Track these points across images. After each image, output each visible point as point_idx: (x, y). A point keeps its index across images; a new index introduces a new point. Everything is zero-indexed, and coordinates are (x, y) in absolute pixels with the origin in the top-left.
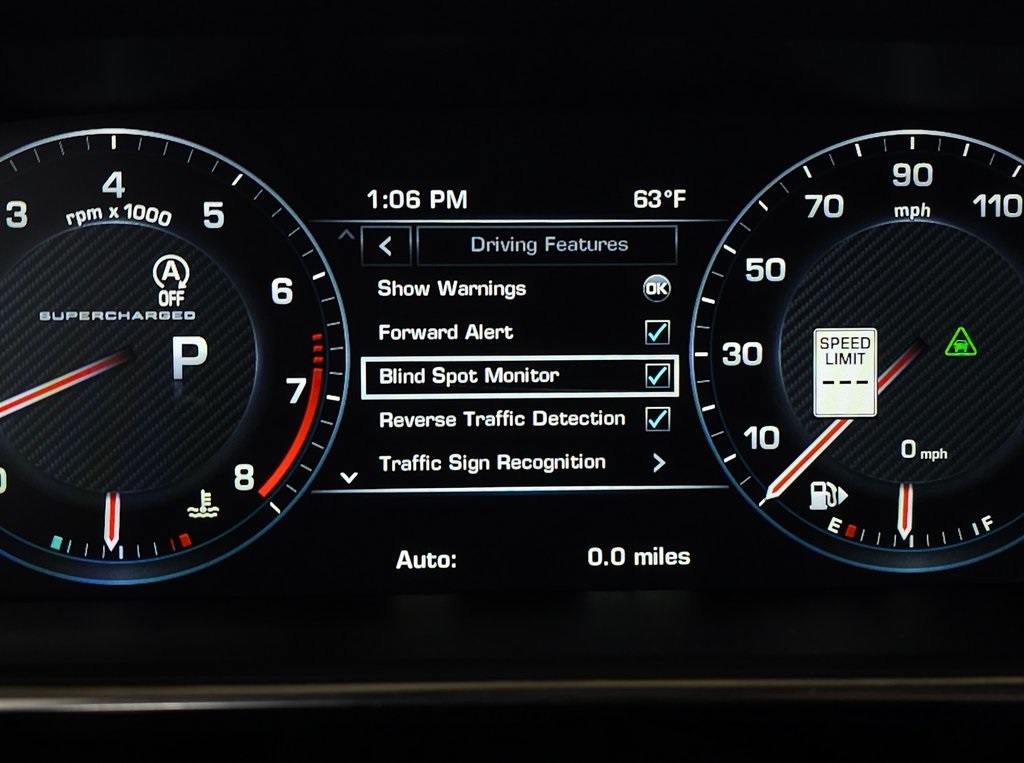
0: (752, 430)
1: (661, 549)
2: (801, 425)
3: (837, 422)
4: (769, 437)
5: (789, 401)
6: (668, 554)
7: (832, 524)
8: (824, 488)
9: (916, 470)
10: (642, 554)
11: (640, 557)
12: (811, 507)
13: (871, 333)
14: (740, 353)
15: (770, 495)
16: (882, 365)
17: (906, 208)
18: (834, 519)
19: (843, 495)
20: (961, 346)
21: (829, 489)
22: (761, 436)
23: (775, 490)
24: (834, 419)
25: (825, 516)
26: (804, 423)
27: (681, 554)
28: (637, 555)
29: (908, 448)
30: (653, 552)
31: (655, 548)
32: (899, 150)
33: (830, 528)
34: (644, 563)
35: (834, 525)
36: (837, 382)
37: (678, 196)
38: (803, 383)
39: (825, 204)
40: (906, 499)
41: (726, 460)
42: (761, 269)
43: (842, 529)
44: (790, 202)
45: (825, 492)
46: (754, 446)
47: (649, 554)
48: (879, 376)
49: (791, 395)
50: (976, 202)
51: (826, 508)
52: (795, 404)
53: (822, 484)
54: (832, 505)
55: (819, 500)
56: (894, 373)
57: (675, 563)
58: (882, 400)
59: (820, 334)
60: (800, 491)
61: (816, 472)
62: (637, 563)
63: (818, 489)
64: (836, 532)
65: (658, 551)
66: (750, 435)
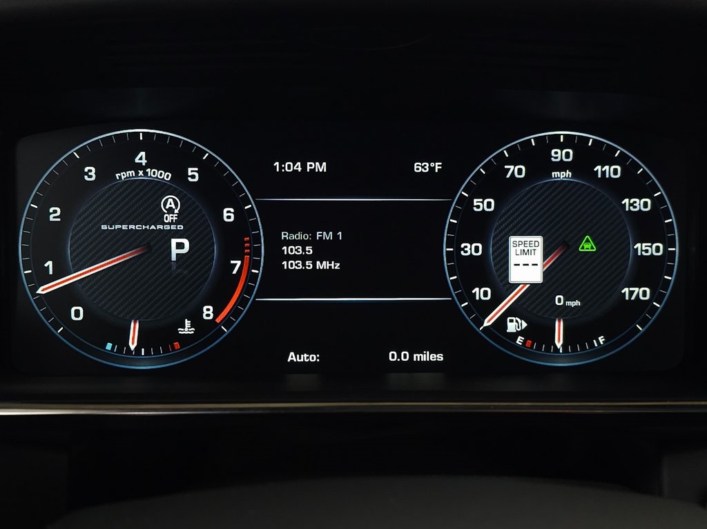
0: (477, 290)
1: (428, 352)
2: (502, 287)
3: (521, 286)
4: (485, 294)
5: (496, 274)
6: (432, 355)
7: (519, 339)
8: (514, 321)
9: (563, 312)
10: (417, 355)
11: (417, 357)
12: (508, 331)
13: (540, 239)
14: (470, 249)
15: (486, 324)
16: (546, 255)
17: (558, 173)
18: (520, 337)
19: (525, 325)
20: (588, 246)
21: (517, 321)
22: (481, 293)
23: (489, 321)
24: (520, 284)
25: (514, 336)
26: (504, 285)
27: (438, 355)
28: (415, 355)
29: (559, 300)
30: (423, 354)
31: (425, 352)
32: (555, 142)
33: (517, 342)
34: (419, 360)
35: (520, 340)
36: (521, 265)
37: (437, 166)
38: (503, 265)
39: (516, 170)
40: (559, 327)
41: (463, 305)
42: (482, 205)
43: (524, 343)
44: (497, 169)
45: (515, 323)
46: (477, 298)
47: (422, 355)
48: (544, 261)
49: (497, 271)
50: (595, 169)
51: (515, 331)
52: (499, 276)
53: (514, 318)
54: (519, 330)
55: (512, 327)
56: (552, 259)
57: (435, 360)
58: (546, 274)
59: (513, 239)
60: (501, 322)
61: (510, 312)
62: (415, 360)
63: (511, 321)
64: (521, 344)
65: (426, 354)
66: (475, 292)
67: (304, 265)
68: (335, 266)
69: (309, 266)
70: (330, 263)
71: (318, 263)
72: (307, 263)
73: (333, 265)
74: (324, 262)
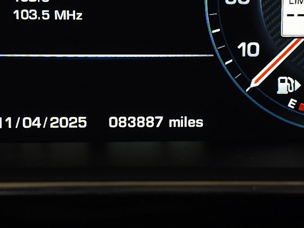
0: (243, 45)
1: (186, 118)
2: (273, 41)
3: (295, 40)
4: (253, 49)
5: (266, 27)
6: (190, 120)
7: (291, 102)
8: (286, 81)
10: (174, 120)
11: (173, 122)
12: (278, 93)
15: (253, 84)
18: (292, 100)
19: (298, 85)
21: (289, 82)
22: (248, 48)
23: (256, 82)
24: (293, 38)
25: (286, 98)
26: (275, 40)
27: (198, 120)
28: (170, 121)
30: (180, 119)
31: (182, 117)
33: (289, 105)
34: (175, 126)
35: (292, 103)
36: (296, 15)
38: (275, 16)
41: (227, 63)
43: (297, 106)
45: (286, 83)
46: (244, 55)
47: (178, 120)
49: (267, 23)
51: (287, 93)
52: (269, 29)
53: (285, 78)
54: (291, 91)
55: (283, 88)
57: (194, 126)
60: (271, 83)
61: (281, 71)
62: (170, 126)
63: (283, 81)
64: (293, 107)
65: (184, 119)
66: (242, 48)
67: (39, 14)
68: (76, 16)
69: (46, 16)
70: (71, 12)
71: (56, 12)
72: (44, 12)
73: (74, 15)
74: (64, 12)
